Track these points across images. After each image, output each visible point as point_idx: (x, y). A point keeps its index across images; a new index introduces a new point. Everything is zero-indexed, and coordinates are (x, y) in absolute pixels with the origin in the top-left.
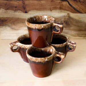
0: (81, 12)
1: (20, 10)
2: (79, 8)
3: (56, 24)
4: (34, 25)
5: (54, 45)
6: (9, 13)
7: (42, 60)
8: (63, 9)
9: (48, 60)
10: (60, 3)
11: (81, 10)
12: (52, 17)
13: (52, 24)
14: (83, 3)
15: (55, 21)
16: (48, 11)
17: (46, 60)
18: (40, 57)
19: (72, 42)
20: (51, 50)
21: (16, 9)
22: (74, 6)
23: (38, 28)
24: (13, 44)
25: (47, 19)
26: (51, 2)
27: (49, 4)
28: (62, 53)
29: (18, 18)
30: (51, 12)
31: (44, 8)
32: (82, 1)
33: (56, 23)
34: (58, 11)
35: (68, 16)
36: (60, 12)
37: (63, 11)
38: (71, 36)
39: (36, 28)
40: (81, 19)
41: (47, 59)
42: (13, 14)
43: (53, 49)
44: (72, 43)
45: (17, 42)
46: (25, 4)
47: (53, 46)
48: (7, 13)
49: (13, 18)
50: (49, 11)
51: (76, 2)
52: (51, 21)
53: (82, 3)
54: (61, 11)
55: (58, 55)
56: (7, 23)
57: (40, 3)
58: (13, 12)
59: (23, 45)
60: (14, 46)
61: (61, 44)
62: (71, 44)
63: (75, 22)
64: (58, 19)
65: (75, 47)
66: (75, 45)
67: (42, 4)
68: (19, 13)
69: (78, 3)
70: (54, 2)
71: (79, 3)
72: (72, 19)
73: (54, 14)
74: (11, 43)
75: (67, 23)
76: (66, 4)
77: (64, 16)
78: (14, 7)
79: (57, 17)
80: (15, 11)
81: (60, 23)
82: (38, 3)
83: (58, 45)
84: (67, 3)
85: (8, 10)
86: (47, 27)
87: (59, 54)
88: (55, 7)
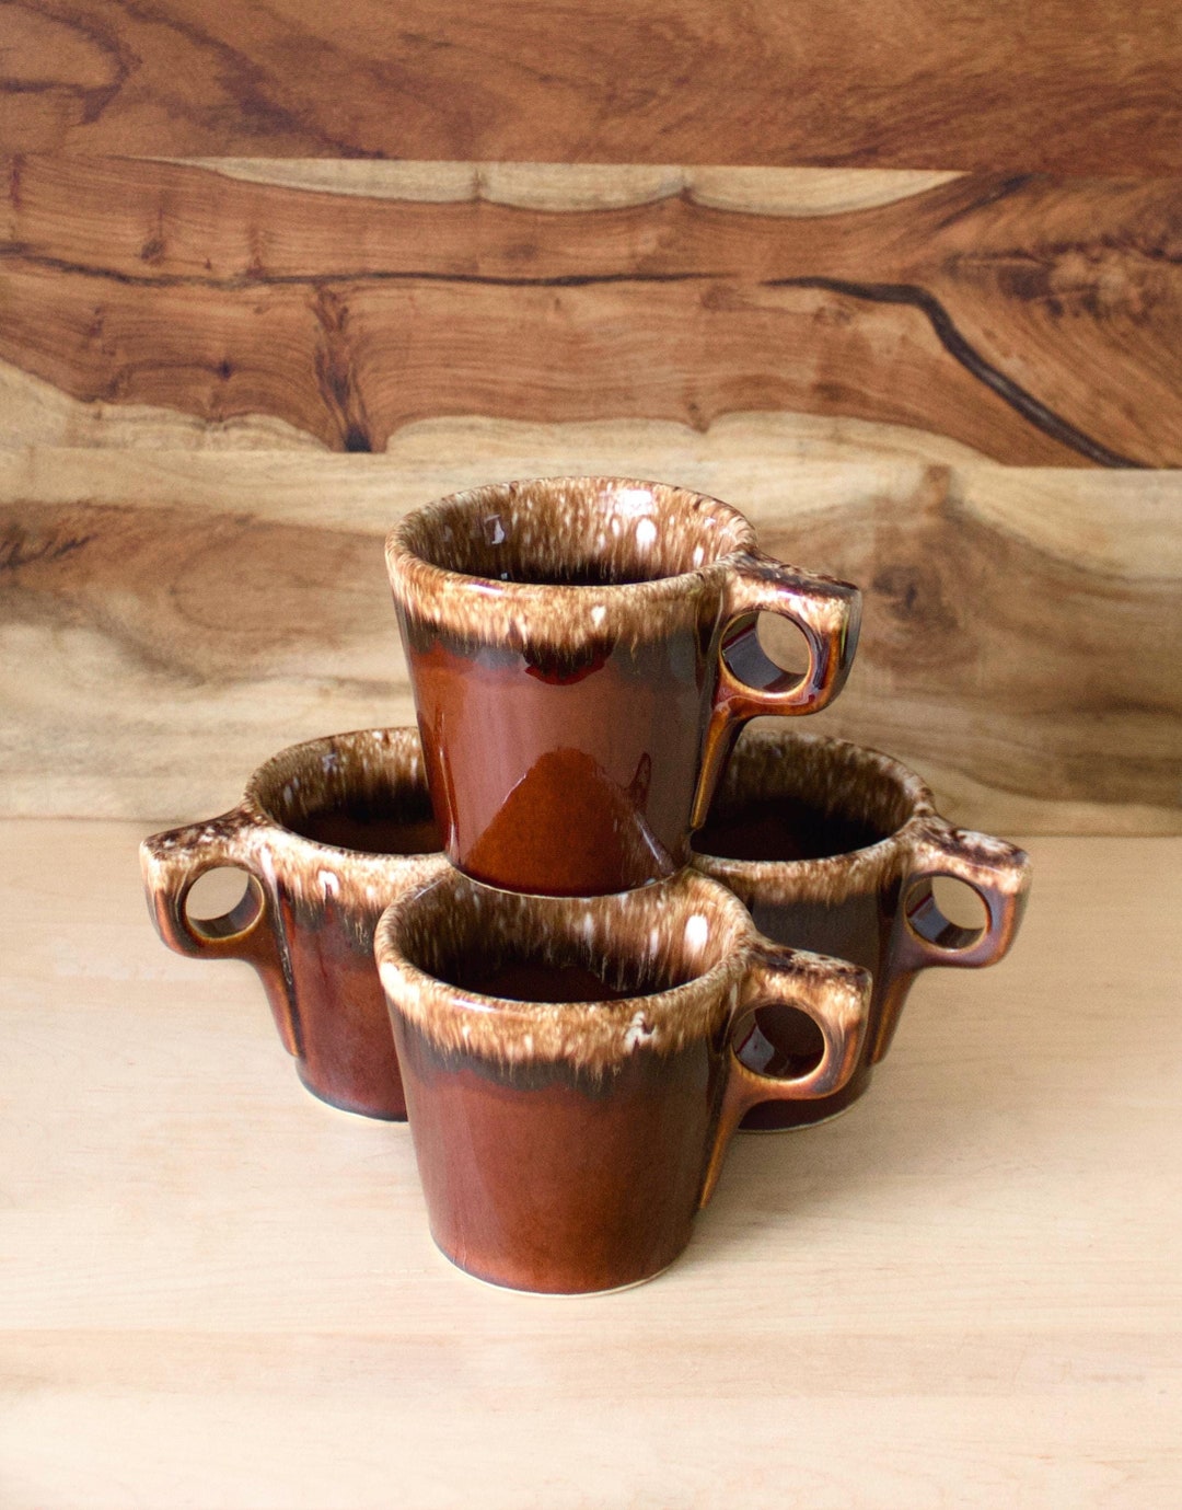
0: (1113, 448)
1: (275, 407)
2: (1079, 391)
3: (769, 595)
4: (501, 592)
5: (730, 867)
6: (121, 445)
7: (585, 1029)
8: (864, 401)
9: (654, 1036)
10: (828, 330)
11: (1112, 414)
12: (720, 504)
13: (712, 594)
14: (1141, 320)
15: (752, 552)
16: (656, 431)
17: (635, 1035)
18: (554, 1000)
19: (972, 839)
20: (696, 935)
21: (217, 399)
22: (1011, 366)
23: (545, 632)
24: (192, 844)
25: (646, 536)
26: (706, 315)
27: (672, 340)
28: (840, 964)
29: (243, 520)
30: (698, 445)
31: (605, 394)
32: (1124, 303)
33: (764, 577)
34: (792, 426)
35: (931, 498)
36: (821, 447)
37: (858, 430)
38: (976, 792)
39: (514, 632)
40: (1119, 551)
41: (647, 1029)
42: (185, 454)
43: (715, 920)
44: (979, 857)
45: (247, 820)
46: (352, 328)
47: (723, 880)
48: (98, 444)
49: (167, 513)
50: (678, 432)
51: (1039, 312)
52: (698, 554)
53: (1124, 324)
54: (838, 439)
55: (780, 986)
56: (86, 576)
57: (551, 317)
58: (178, 426)
59: (332, 856)
60: (204, 868)
61: (832, 864)
62: (961, 867)
63: (1026, 582)
64: (789, 538)
65: (1019, 899)
66: (1009, 880)
67: (577, 339)
68: (256, 444)
69: (1066, 322)
70: (745, 307)
71: (1087, 320)
72: (995, 541)
73: (740, 468)
74: (173, 835)
75: (922, 600)
76: (904, 339)
77: (884, 505)
78: (198, 364)
79: (774, 513)
80: (214, 415)
81: (809, 575)
82: (530, 316)
83: (792, 869)
84: (913, 325)
85: (109, 410)
86: (651, 624)
87: (800, 971)
88: (758, 382)
